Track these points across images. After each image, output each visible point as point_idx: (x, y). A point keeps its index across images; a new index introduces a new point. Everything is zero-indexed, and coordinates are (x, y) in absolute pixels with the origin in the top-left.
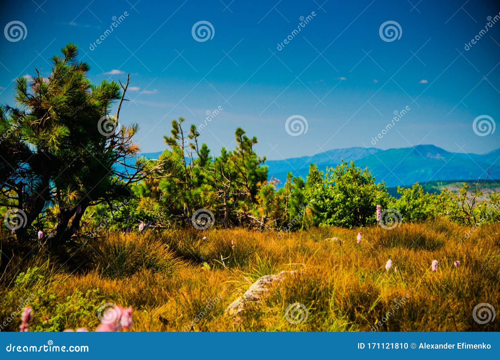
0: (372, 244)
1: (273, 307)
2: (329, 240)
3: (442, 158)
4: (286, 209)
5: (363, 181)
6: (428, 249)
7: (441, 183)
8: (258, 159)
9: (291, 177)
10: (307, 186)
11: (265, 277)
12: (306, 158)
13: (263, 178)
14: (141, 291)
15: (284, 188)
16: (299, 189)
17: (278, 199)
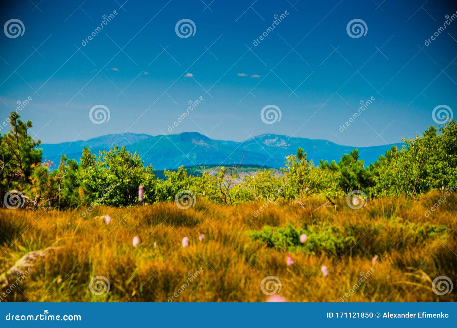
0: (138, 222)
1: (37, 281)
2: (98, 218)
3: (205, 144)
4: (59, 189)
5: (133, 164)
7: (205, 167)
8: (32, 142)
9: (66, 159)
10: (80, 168)
11: (31, 253)
12: (81, 141)
13: (37, 160)
15: (58, 170)
16: (72, 171)
17: (52, 180)
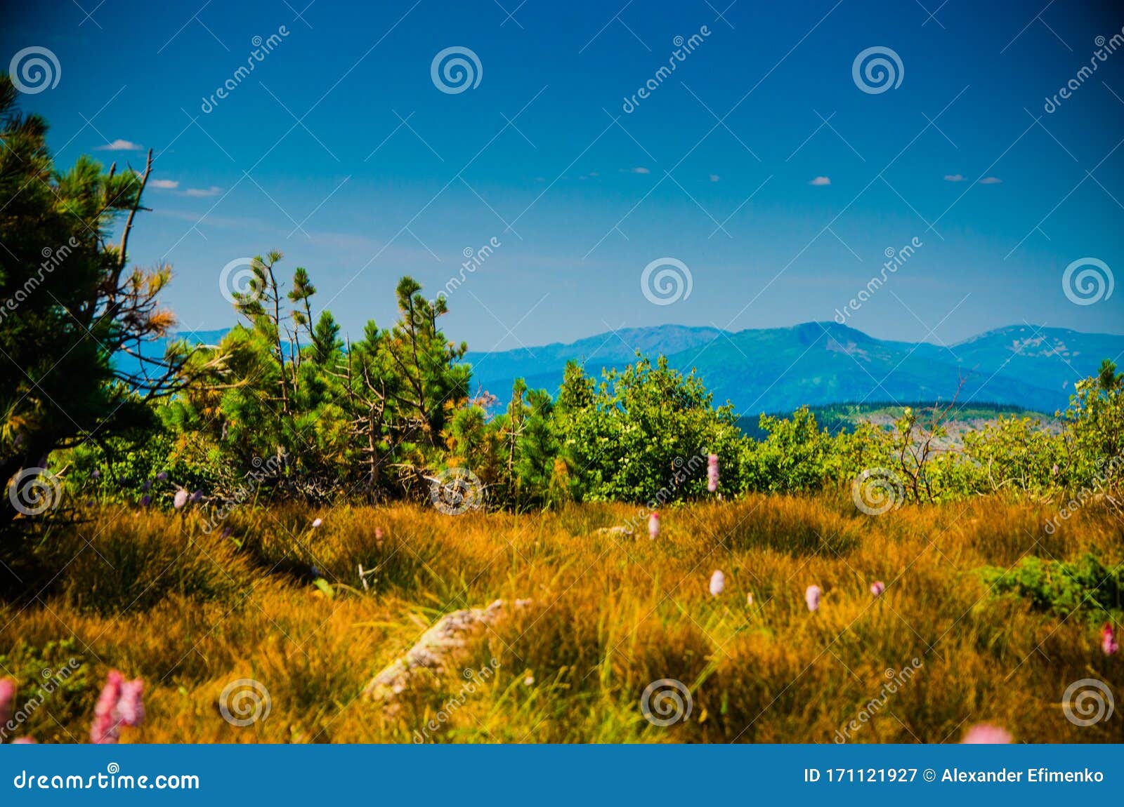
0: (700, 543)
2: (604, 533)
3: (860, 351)
4: (510, 462)
5: (686, 402)
6: (823, 554)
7: (858, 408)
8: (448, 349)
9: (524, 389)
10: (559, 411)
11: (456, 613)
12: (561, 346)
13: (459, 391)
14: (171, 645)
15: (507, 415)
16: (540, 418)
17: (493, 440)
